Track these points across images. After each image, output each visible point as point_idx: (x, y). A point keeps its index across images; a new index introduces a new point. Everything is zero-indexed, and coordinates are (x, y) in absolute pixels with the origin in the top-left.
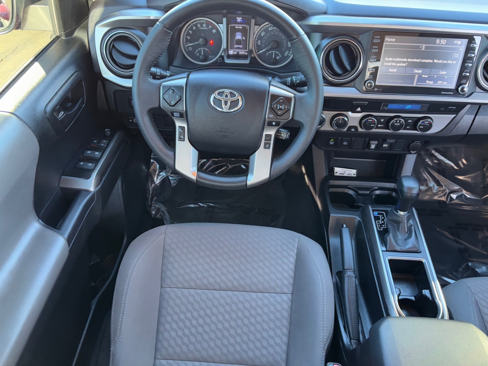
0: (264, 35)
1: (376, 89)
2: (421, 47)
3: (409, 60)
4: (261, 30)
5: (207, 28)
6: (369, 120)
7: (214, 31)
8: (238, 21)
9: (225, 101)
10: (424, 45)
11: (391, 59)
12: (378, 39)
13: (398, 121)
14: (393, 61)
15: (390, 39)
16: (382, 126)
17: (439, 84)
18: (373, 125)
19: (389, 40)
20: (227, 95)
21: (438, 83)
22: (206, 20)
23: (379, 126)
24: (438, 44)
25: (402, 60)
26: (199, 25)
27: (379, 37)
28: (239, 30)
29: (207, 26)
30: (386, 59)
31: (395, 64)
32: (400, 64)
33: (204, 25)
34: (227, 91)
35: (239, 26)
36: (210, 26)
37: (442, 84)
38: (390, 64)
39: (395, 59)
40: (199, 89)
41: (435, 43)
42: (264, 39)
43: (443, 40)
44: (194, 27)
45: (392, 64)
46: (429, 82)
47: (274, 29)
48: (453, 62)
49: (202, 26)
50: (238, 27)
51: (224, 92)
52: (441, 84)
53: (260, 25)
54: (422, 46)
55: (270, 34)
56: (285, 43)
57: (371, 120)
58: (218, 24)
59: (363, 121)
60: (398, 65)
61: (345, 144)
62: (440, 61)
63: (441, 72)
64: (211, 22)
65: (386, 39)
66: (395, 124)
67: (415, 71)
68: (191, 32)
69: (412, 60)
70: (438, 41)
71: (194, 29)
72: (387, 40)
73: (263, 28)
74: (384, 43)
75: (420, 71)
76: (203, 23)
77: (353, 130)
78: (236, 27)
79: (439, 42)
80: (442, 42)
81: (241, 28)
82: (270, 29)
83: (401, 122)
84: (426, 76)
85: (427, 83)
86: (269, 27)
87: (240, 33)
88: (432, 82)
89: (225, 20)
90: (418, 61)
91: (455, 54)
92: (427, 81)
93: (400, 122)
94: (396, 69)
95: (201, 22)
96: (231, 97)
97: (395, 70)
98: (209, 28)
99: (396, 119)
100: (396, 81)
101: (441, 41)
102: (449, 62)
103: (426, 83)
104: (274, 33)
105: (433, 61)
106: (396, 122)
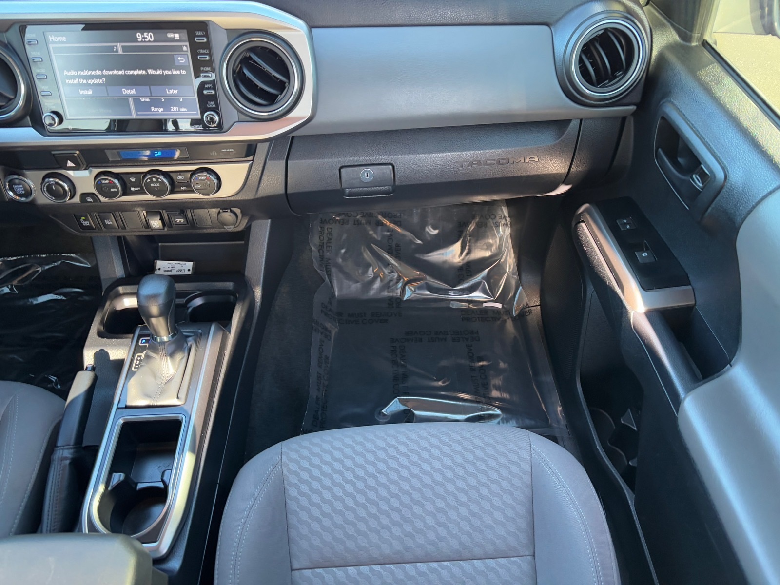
2: (115, 48)
3: (105, 72)
6: (103, 182)
10: (119, 45)
11: (73, 73)
13: (154, 179)
14: (79, 77)
15: (57, 37)
16: (137, 189)
17: (174, 111)
18: (115, 190)
19: (56, 39)
21: (172, 110)
23: (133, 189)
24: (142, 41)
25: (94, 73)
30: (66, 73)
31: (85, 81)
32: (93, 81)
37: (179, 111)
38: (76, 81)
39: (81, 73)
41: (136, 40)
43: (147, 34)
45: (79, 81)
46: (156, 110)
48: (180, 72)
52: (177, 111)
54: (116, 46)
57: (107, 182)
59: (95, 183)
60: (91, 82)
61: (109, 223)
62: (159, 72)
63: (169, 91)
65: (50, 38)
66: (152, 185)
67: (124, 91)
69: (110, 73)
70: (139, 36)
72: (52, 40)
74: (51, 46)
75: (133, 92)
77: (89, 199)
79: (142, 38)
80: (146, 38)
83: (159, 180)
84: (148, 100)
85: (153, 111)
88: (162, 109)
90: (121, 72)
91: (178, 57)
92: (153, 109)
93: (157, 181)
94: (90, 90)
97: (90, 92)
99: (148, 177)
101: (145, 36)
102: (175, 72)
103: (151, 111)
105: (147, 72)
106: (152, 182)
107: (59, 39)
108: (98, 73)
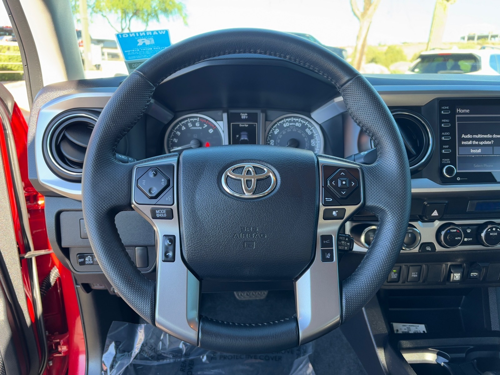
0: (278, 133)
1: (459, 179)
3: (495, 136)
4: (274, 127)
5: (201, 128)
6: (452, 231)
7: (211, 131)
8: (242, 117)
9: (247, 181)
11: (469, 136)
12: (446, 109)
13: (494, 229)
14: (473, 139)
15: (463, 109)
16: (469, 239)
18: (459, 238)
19: (462, 111)
20: (249, 170)
22: (200, 117)
23: (466, 239)
25: (485, 136)
26: (190, 125)
27: (448, 108)
28: (244, 129)
29: (201, 125)
30: (463, 136)
31: (477, 143)
32: (484, 143)
33: (197, 124)
34: (249, 166)
35: (244, 124)
36: (205, 125)
38: (470, 143)
39: (475, 136)
40: (201, 166)
42: (279, 138)
44: (183, 127)
45: (472, 143)
47: (291, 126)
49: (194, 125)
50: (243, 126)
51: (244, 167)
53: (272, 121)
55: (286, 131)
56: (307, 142)
57: (455, 231)
58: (216, 121)
59: (443, 233)
60: (481, 143)
61: (414, 276)
64: (207, 120)
65: (457, 110)
66: (491, 234)
68: (179, 133)
69: (498, 137)
71: (183, 129)
72: (459, 111)
73: (276, 125)
74: (457, 116)
76: (196, 121)
77: (429, 249)
78: (241, 125)
81: (247, 126)
82: (285, 125)
83: (498, 230)
86: (284, 122)
87: (246, 133)
89: (225, 116)
93: (496, 230)
95: (193, 120)
96: (256, 174)
97: (479, 151)
98: (204, 127)
99: (489, 226)
100: (483, 166)
104: (292, 130)
106: (492, 231)
107: (463, 111)
108: (489, 136)
